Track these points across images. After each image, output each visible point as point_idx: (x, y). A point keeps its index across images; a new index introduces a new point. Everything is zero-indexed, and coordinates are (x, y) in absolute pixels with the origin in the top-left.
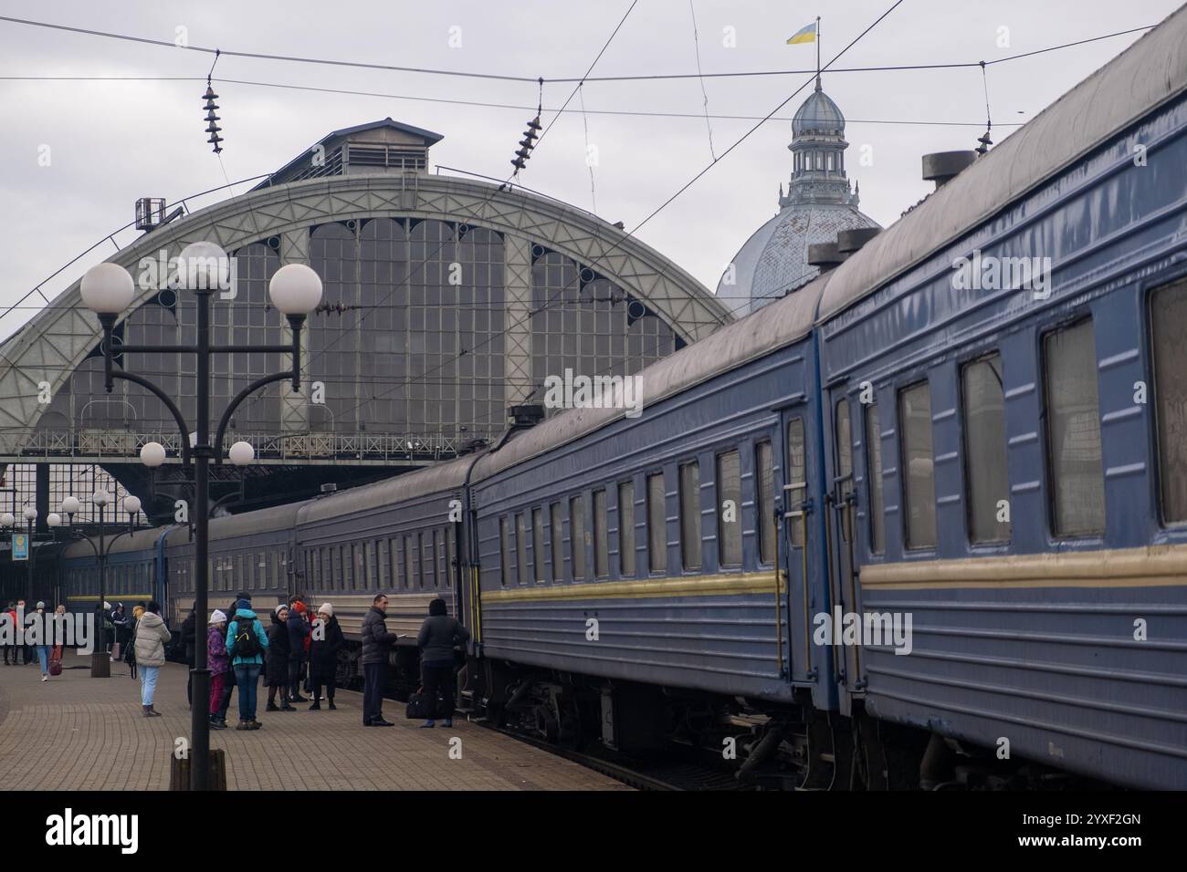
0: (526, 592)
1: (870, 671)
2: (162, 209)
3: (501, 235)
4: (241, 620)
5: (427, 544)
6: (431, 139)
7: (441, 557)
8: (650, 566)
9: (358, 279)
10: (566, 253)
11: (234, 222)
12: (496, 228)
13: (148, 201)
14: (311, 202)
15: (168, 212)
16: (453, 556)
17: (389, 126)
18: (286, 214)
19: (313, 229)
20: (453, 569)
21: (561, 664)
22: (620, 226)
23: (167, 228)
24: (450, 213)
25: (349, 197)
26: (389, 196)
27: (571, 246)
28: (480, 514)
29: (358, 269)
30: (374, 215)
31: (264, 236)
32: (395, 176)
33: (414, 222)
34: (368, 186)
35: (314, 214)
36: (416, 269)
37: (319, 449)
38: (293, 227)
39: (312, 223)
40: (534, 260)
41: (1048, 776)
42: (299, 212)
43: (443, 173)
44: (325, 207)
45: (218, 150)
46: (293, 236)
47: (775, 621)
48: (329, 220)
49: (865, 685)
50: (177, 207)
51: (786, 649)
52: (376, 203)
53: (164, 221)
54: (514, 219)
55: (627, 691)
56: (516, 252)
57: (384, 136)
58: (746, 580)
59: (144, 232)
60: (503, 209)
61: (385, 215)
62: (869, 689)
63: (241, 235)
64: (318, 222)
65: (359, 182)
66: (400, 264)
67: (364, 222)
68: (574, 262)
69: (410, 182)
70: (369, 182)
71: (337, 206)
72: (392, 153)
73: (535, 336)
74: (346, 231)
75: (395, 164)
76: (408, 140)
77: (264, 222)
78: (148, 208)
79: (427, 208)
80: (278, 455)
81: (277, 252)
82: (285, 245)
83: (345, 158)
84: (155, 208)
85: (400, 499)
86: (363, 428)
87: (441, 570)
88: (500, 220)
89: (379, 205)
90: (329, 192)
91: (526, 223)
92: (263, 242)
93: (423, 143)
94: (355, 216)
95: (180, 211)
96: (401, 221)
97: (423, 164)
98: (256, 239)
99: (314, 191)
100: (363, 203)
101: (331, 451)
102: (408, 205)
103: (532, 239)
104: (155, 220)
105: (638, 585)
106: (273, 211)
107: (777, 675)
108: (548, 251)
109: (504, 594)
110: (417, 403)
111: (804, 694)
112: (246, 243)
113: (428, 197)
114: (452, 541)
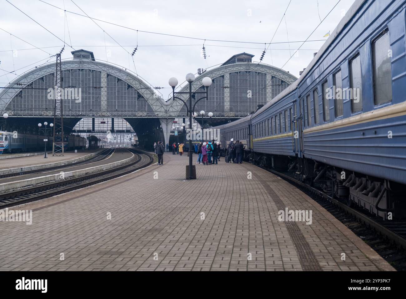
0: (259, 139)
1: (305, 149)
2: (203, 70)
3: (266, 74)
4: (209, 145)
5: (244, 131)
6: (252, 56)
7: (247, 133)
8: (272, 134)
9: (239, 83)
10: (278, 77)
11: (215, 73)
12: (265, 73)
13: (200, 69)
14: (230, 69)
15: (204, 71)
16: (248, 133)
17: (244, 54)
18: (225, 71)
19: (230, 74)
20: (248, 136)
21: (264, 152)
22: (288, 72)
23: (203, 74)
24: (256, 70)
25: (237, 68)
26: (244, 67)
27: (279, 76)
28: (252, 125)
29: (239, 81)
30: (242, 71)
31: (221, 75)
32: (246, 63)
33: (249, 72)
34: (240, 65)
35: (230, 71)
36: (250, 81)
37: (232, 115)
38: (226, 73)
39: (230, 72)
40: (272, 79)
41: (328, 166)
42: (228, 70)
43: (255, 62)
44: (232, 69)
45: (205, 58)
46: (226, 75)
47: (292, 142)
48: (233, 72)
49: (304, 152)
50: (205, 70)
51: (294, 147)
52: (242, 68)
53: (203, 73)
54: (268, 71)
55: (275, 156)
56: (269, 77)
57: (244, 56)
58: (289, 134)
59: (199, 75)
60: (259, 68)
61: (244, 71)
62: (305, 153)
63: (217, 75)
64: (231, 72)
65: (238, 65)
66: (247, 80)
67: (240, 72)
68: (280, 79)
69: (248, 64)
70: (241, 64)
71: (235, 69)
72: (245, 59)
73: (272, 93)
74: (236, 74)
75: (245, 61)
76: (248, 57)
77: (221, 72)
78: (200, 70)
79: (251, 69)
80: (224, 116)
81: (224, 78)
82: (225, 77)
83: (236, 60)
84: (201, 70)
85: (240, 123)
86: (240, 111)
87: (247, 136)
88: (265, 71)
89: (242, 69)
90: (233, 66)
91: (270, 72)
92: (221, 76)
93: (251, 57)
94: (238, 71)
95: (206, 71)
96: (247, 72)
97: (251, 61)
98: (220, 76)
99: (230, 66)
100: (239, 68)
101: (234, 115)
102: (248, 69)
103: (271, 75)
104: (201, 72)
105: (274, 136)
106: (223, 70)
107: (292, 151)
108: (275, 77)
109: (256, 140)
110: (250, 106)
111: (297, 154)
112: (218, 76)
113: (252, 67)
114: (248, 130)
